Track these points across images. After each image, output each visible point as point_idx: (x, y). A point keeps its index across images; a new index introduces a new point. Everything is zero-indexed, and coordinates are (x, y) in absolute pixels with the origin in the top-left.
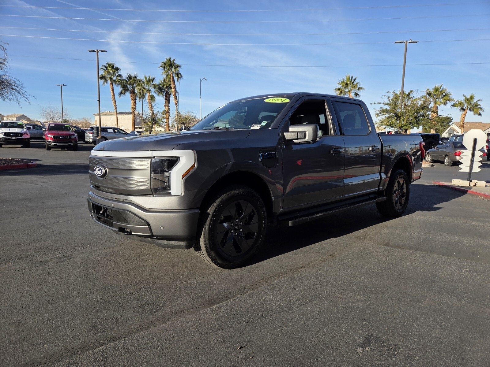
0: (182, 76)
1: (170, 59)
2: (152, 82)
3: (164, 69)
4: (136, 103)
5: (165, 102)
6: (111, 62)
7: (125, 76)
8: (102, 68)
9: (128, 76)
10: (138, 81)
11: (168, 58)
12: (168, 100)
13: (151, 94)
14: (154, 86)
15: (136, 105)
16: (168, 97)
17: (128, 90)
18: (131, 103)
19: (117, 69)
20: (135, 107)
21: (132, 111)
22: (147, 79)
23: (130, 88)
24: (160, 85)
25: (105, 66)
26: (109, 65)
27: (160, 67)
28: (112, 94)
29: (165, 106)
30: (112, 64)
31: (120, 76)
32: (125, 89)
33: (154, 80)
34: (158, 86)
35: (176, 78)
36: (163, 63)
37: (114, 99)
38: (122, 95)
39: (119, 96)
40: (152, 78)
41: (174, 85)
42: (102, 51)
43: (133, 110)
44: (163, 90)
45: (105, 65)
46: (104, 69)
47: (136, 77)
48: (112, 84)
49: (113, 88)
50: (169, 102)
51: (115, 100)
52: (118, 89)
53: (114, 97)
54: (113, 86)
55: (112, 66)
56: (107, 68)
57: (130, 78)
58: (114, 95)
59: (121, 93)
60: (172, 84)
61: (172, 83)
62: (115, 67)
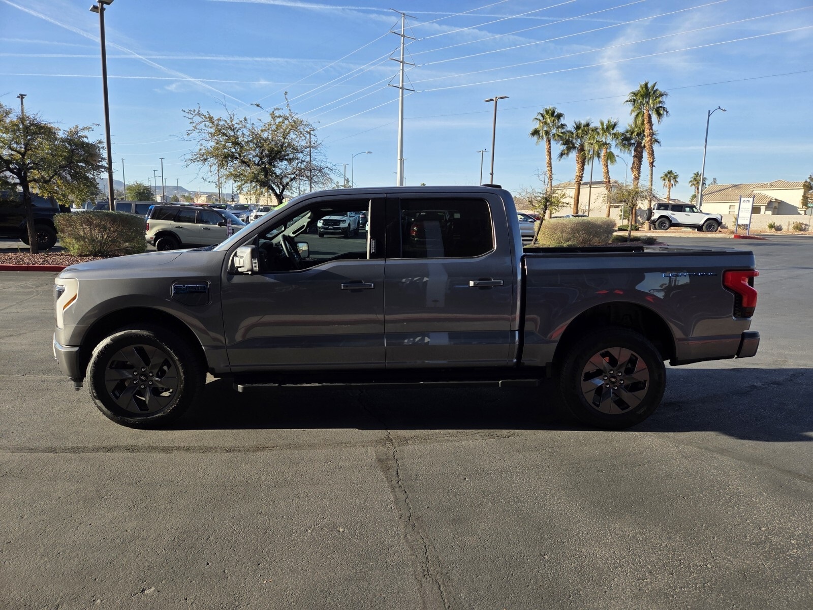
0: (667, 112)
1: (646, 85)
2: (613, 129)
3: (634, 104)
4: (584, 167)
5: (634, 162)
6: (550, 107)
7: (570, 127)
8: (536, 119)
9: (576, 124)
10: (590, 132)
11: (643, 83)
12: (639, 157)
13: (608, 151)
14: (615, 136)
15: (583, 171)
16: (639, 152)
17: (574, 148)
18: (576, 167)
19: (559, 116)
20: (582, 174)
21: (577, 182)
22: (605, 124)
23: (577, 143)
24: (627, 132)
25: (541, 114)
26: (547, 112)
27: (627, 101)
28: (547, 158)
29: (632, 168)
30: (552, 110)
31: (563, 126)
32: (569, 145)
33: (617, 126)
34: (623, 134)
35: (654, 117)
36: (632, 93)
37: (550, 164)
38: (564, 156)
39: (559, 159)
40: (613, 123)
41: (650, 130)
42: (501, 98)
43: (578, 179)
44: (633, 142)
45: (542, 112)
46: (539, 120)
47: (588, 125)
48: (549, 141)
49: (550, 147)
50: (640, 162)
51: (551, 166)
52: (558, 147)
53: (551, 161)
54: (550, 144)
55: (552, 113)
56: (543, 116)
57: (578, 127)
58: (550, 158)
59: (562, 155)
60: (646, 128)
61: (647, 126)
62: (556, 114)
